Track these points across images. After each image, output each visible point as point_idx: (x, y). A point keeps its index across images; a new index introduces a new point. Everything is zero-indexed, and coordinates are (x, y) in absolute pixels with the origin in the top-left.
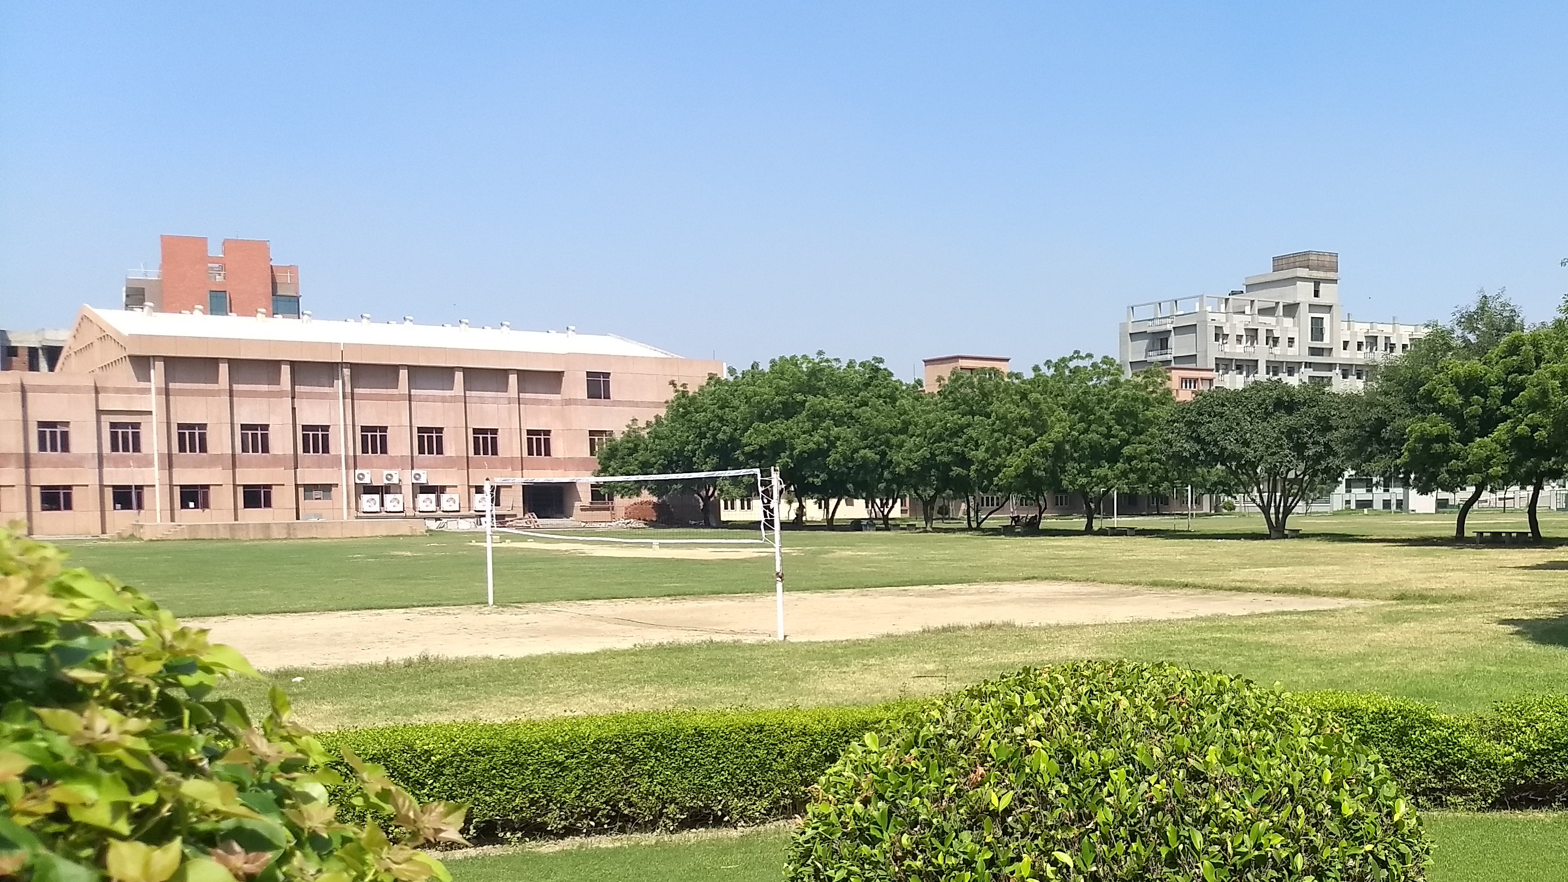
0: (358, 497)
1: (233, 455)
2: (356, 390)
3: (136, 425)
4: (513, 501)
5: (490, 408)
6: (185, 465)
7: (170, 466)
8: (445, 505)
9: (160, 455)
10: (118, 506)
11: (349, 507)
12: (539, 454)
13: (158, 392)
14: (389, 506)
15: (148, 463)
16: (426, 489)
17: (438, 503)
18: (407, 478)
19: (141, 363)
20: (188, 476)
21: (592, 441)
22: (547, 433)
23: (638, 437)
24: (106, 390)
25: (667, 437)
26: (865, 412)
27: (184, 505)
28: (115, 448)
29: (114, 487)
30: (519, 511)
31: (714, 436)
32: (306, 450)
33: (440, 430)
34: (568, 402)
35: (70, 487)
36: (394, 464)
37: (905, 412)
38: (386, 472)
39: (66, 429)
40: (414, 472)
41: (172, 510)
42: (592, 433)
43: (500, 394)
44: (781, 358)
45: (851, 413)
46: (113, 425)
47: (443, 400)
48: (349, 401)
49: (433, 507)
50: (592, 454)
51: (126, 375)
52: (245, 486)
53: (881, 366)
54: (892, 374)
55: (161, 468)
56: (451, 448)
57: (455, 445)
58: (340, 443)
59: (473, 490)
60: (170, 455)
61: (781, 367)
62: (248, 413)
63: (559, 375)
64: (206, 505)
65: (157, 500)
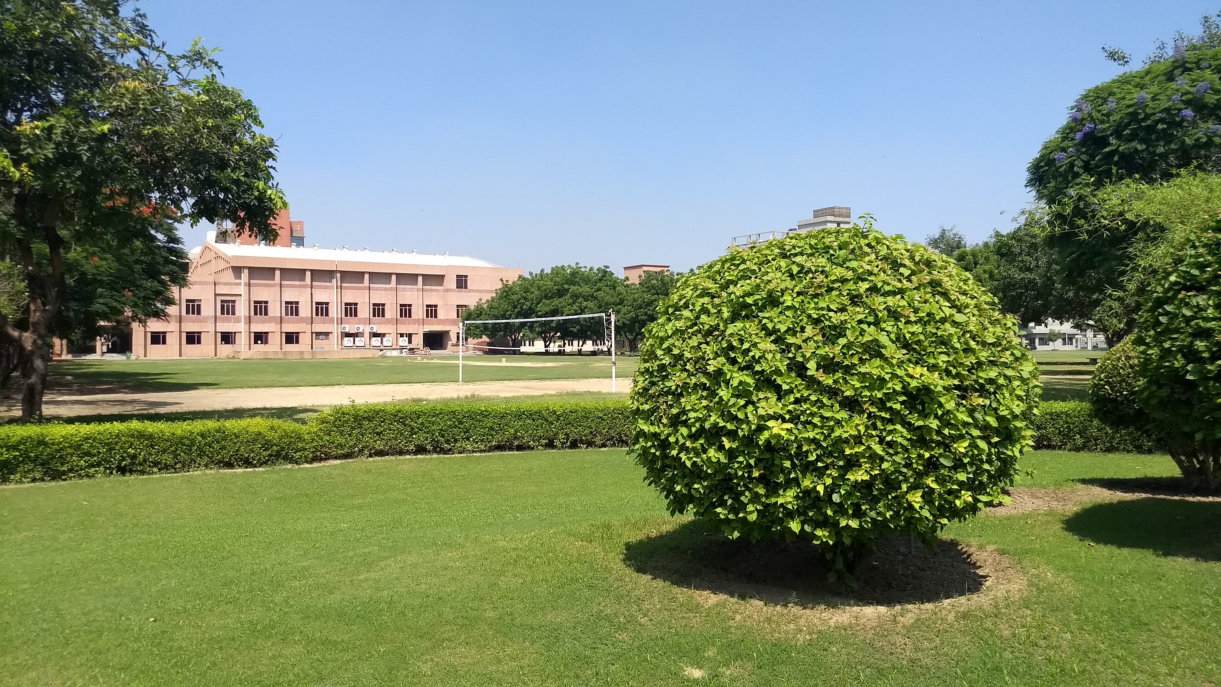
0: (342, 338)
1: (281, 317)
2: (343, 285)
3: (234, 301)
4: (418, 341)
5: (408, 293)
6: (257, 322)
7: (250, 323)
8: (385, 344)
9: (245, 317)
10: (223, 342)
11: (338, 344)
12: (432, 317)
13: (245, 285)
14: (357, 344)
15: (238, 320)
16: (376, 335)
17: (382, 343)
18: (366, 329)
19: (237, 270)
20: (258, 327)
21: (458, 310)
22: (436, 306)
23: (482, 308)
24: (219, 283)
25: (497, 308)
26: (600, 294)
27: (256, 343)
28: (222, 313)
29: (222, 333)
30: (421, 347)
31: (521, 307)
32: (317, 315)
33: (384, 305)
34: (447, 290)
35: (200, 333)
36: (361, 322)
37: (621, 294)
38: (356, 326)
39: (199, 303)
40: (371, 326)
41: (250, 345)
42: (458, 306)
43: (414, 287)
44: (556, 267)
45: (593, 295)
46: (222, 301)
47: (386, 289)
48: (339, 290)
49: (379, 344)
50: (458, 317)
51: (229, 276)
52: (286, 333)
53: (608, 270)
54: (613, 274)
55: (245, 323)
56: (388, 315)
57: (391, 312)
58: (335, 311)
59: (399, 335)
60: (250, 317)
61: (557, 271)
62: (289, 295)
63: (443, 277)
64: (266, 343)
65: (242, 340)
